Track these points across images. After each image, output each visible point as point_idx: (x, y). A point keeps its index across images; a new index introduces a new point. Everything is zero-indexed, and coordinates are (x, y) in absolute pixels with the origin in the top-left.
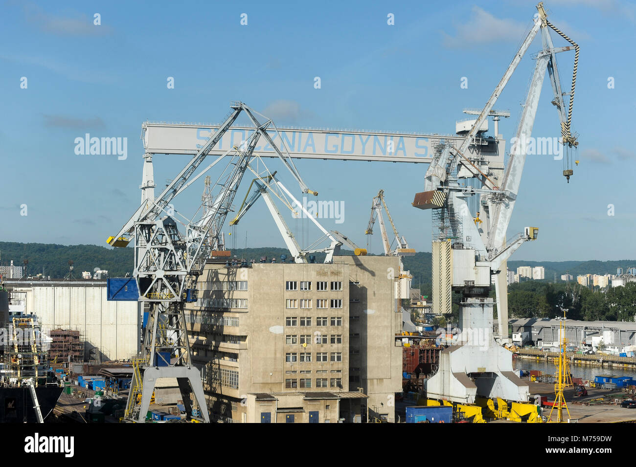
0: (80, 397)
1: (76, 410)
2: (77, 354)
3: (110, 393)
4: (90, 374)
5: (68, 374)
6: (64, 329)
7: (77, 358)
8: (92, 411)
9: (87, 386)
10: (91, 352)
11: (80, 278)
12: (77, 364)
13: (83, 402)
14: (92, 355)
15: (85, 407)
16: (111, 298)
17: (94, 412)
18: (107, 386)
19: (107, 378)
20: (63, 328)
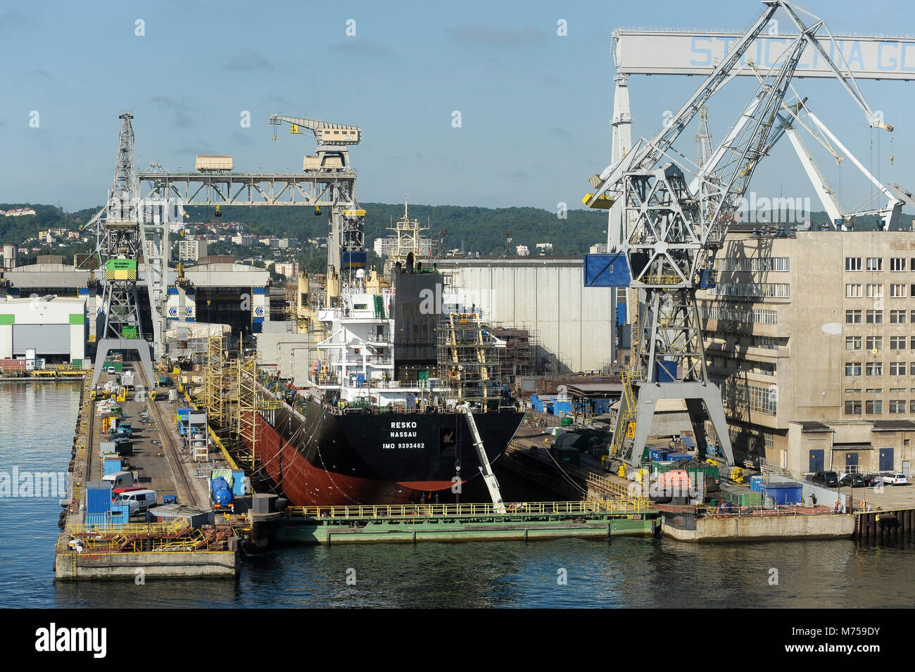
0: (537, 425)
1: (536, 445)
2: (526, 363)
3: (580, 420)
4: (548, 392)
5: (515, 393)
6: (506, 328)
7: (525, 369)
8: (561, 445)
9: (545, 409)
10: (545, 361)
11: (513, 254)
12: (528, 378)
13: (543, 432)
14: (546, 365)
15: (546, 440)
16: (589, 283)
17: (564, 448)
18: (576, 409)
19: (575, 398)
20: (506, 326)
